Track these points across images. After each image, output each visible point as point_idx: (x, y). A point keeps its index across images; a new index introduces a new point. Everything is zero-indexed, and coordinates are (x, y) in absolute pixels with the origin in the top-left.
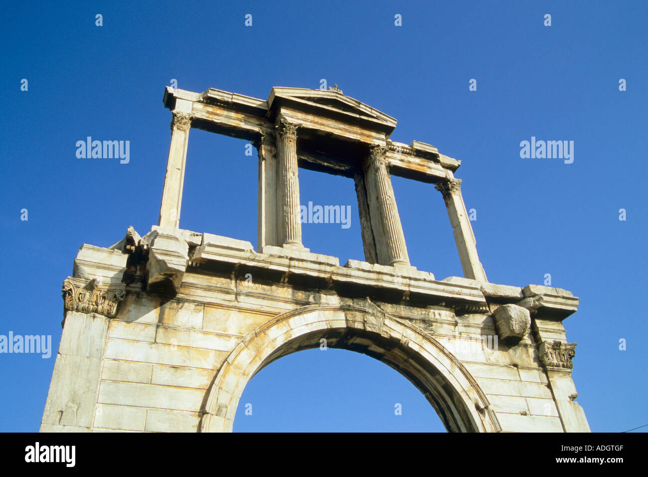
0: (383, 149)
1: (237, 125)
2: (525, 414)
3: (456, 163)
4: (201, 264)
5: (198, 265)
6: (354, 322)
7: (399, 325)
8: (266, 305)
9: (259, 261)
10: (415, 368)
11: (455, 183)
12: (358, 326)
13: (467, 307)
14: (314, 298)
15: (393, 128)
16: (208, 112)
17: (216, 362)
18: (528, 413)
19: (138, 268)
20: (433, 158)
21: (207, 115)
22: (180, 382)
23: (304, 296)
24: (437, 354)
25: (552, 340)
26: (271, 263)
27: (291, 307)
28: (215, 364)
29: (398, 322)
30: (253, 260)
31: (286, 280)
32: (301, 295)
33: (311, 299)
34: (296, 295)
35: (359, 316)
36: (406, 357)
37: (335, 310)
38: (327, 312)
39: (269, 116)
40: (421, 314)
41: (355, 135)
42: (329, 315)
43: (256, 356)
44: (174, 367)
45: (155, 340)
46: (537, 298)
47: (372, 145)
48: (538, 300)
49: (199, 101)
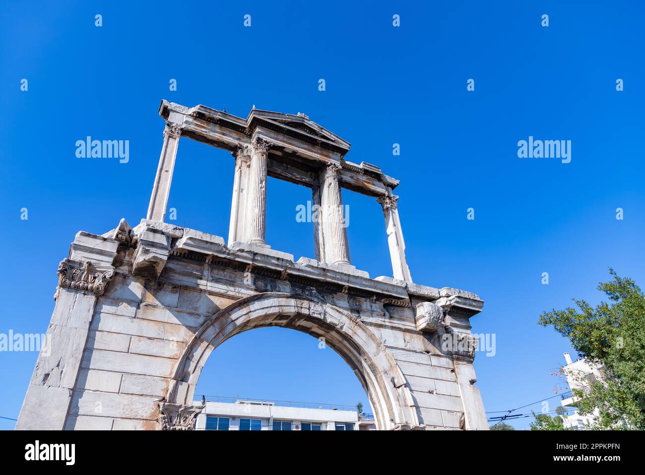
0: (337, 167)
2: (432, 393)
3: (395, 182)
4: (181, 253)
5: (178, 254)
6: (302, 308)
7: (337, 313)
8: (231, 291)
9: (229, 254)
10: (348, 349)
12: (305, 311)
13: (393, 301)
14: (271, 286)
15: (348, 151)
16: (197, 125)
17: (186, 336)
18: (435, 392)
19: (127, 253)
20: (378, 177)
21: (195, 127)
22: (154, 351)
23: (263, 284)
24: (367, 339)
26: (238, 256)
27: (253, 293)
28: (185, 337)
29: (337, 311)
30: (224, 253)
31: (250, 270)
32: (261, 284)
33: (269, 287)
34: (257, 283)
35: (306, 304)
36: (341, 339)
37: (288, 297)
38: (280, 299)
39: (247, 132)
40: (356, 305)
41: (316, 154)
42: (283, 301)
43: (220, 332)
44: (150, 338)
45: (135, 316)
46: (450, 298)
47: (329, 163)
48: (450, 300)
49: (190, 115)
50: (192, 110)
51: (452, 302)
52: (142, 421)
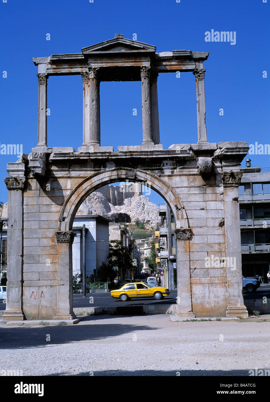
1: (69, 72)
2: (203, 209)
6: (121, 175)
7: (143, 173)
8: (81, 174)
9: (76, 156)
11: (200, 72)
12: (124, 177)
13: (182, 159)
14: (103, 166)
16: (54, 69)
17: (62, 201)
18: (205, 208)
21: (54, 70)
23: (99, 167)
25: (230, 171)
26: (81, 156)
27: (93, 173)
30: (73, 156)
31: (90, 162)
32: (97, 166)
33: (102, 168)
34: (95, 166)
35: (124, 172)
37: (112, 171)
38: (108, 173)
40: (156, 166)
41: (131, 63)
42: (110, 174)
43: (78, 197)
44: (47, 205)
45: (40, 196)
46: (222, 150)
47: (141, 67)
48: (222, 151)
49: (49, 63)
50: (49, 59)
51: (223, 152)
52: (50, 238)
